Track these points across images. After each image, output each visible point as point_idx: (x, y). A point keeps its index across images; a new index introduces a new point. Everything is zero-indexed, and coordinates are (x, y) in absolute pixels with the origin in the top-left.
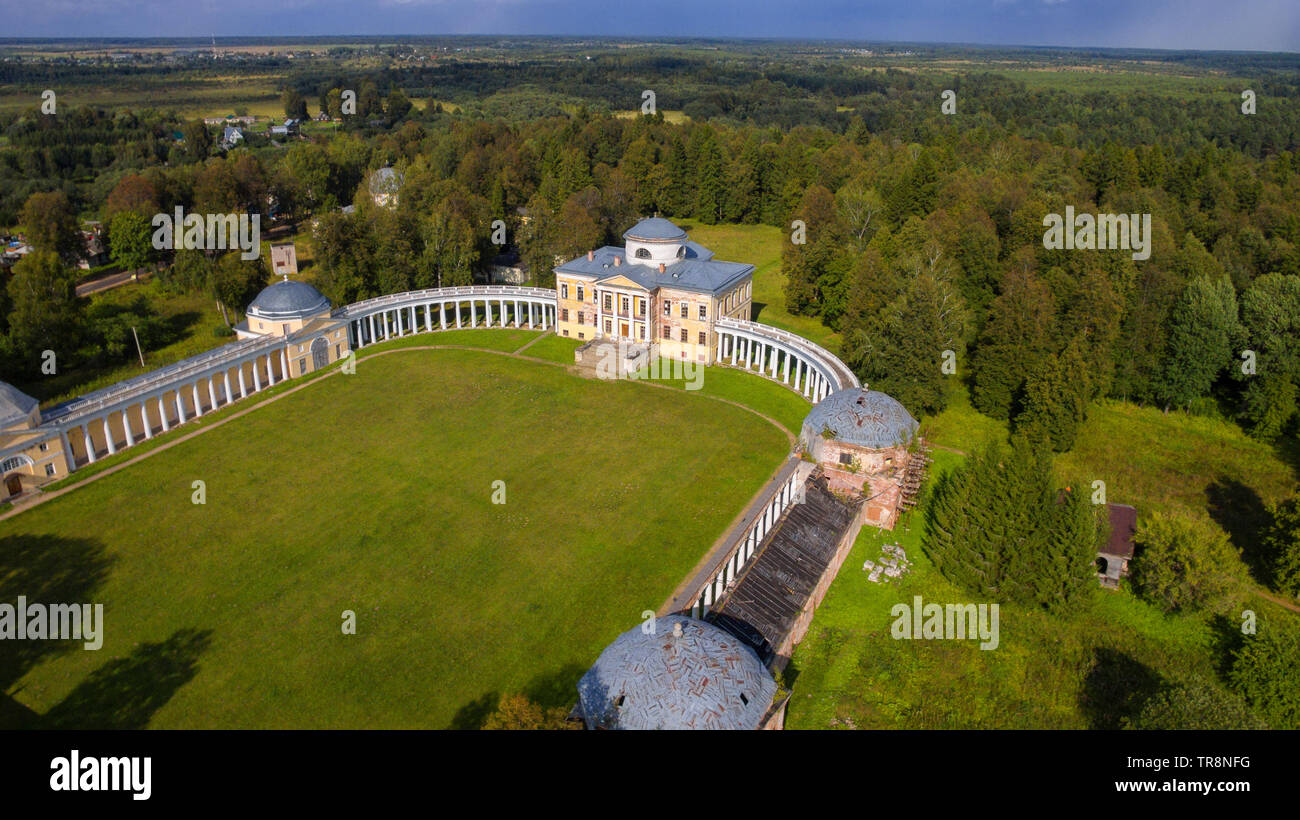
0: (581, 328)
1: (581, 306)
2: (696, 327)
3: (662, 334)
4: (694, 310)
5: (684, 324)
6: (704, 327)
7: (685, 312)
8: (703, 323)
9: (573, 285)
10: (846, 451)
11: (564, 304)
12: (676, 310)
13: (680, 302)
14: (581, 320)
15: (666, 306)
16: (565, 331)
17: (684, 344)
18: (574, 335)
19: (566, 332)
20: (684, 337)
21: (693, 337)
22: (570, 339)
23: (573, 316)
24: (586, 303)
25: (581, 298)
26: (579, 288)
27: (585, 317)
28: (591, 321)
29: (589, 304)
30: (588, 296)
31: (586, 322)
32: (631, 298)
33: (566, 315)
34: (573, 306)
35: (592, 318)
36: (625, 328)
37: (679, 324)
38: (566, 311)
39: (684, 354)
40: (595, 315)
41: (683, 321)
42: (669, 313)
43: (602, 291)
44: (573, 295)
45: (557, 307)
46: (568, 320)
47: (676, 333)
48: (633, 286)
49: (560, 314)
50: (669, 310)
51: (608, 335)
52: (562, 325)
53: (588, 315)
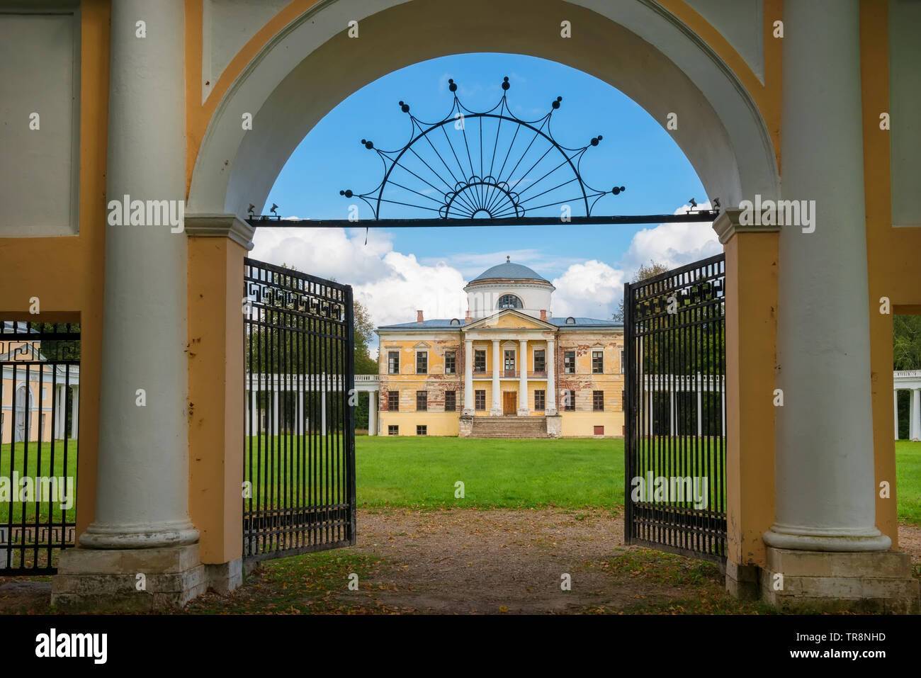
0: (421, 418)
1: (423, 383)
3: (563, 401)
5: (598, 382)
7: (598, 365)
9: (409, 350)
11: (391, 384)
12: (584, 363)
13: (590, 351)
14: (422, 402)
15: (567, 360)
16: (391, 428)
17: (599, 414)
18: (408, 431)
19: (394, 429)
20: (598, 402)
21: (613, 401)
22: (402, 439)
23: (407, 399)
24: (431, 376)
25: (422, 367)
26: (420, 354)
27: (430, 397)
28: (438, 404)
29: (436, 376)
30: (436, 365)
31: (431, 407)
32: (524, 346)
33: (393, 402)
34: (407, 384)
35: (441, 398)
36: (511, 400)
37: (589, 385)
38: (397, 393)
39: (599, 429)
40: (448, 393)
41: (596, 378)
42: (572, 371)
43: (475, 342)
44: (409, 365)
45: (377, 394)
46: (397, 409)
47: (585, 398)
48: (528, 326)
49: (384, 401)
50: (572, 366)
51: (480, 414)
52: (388, 418)
53: (435, 395)
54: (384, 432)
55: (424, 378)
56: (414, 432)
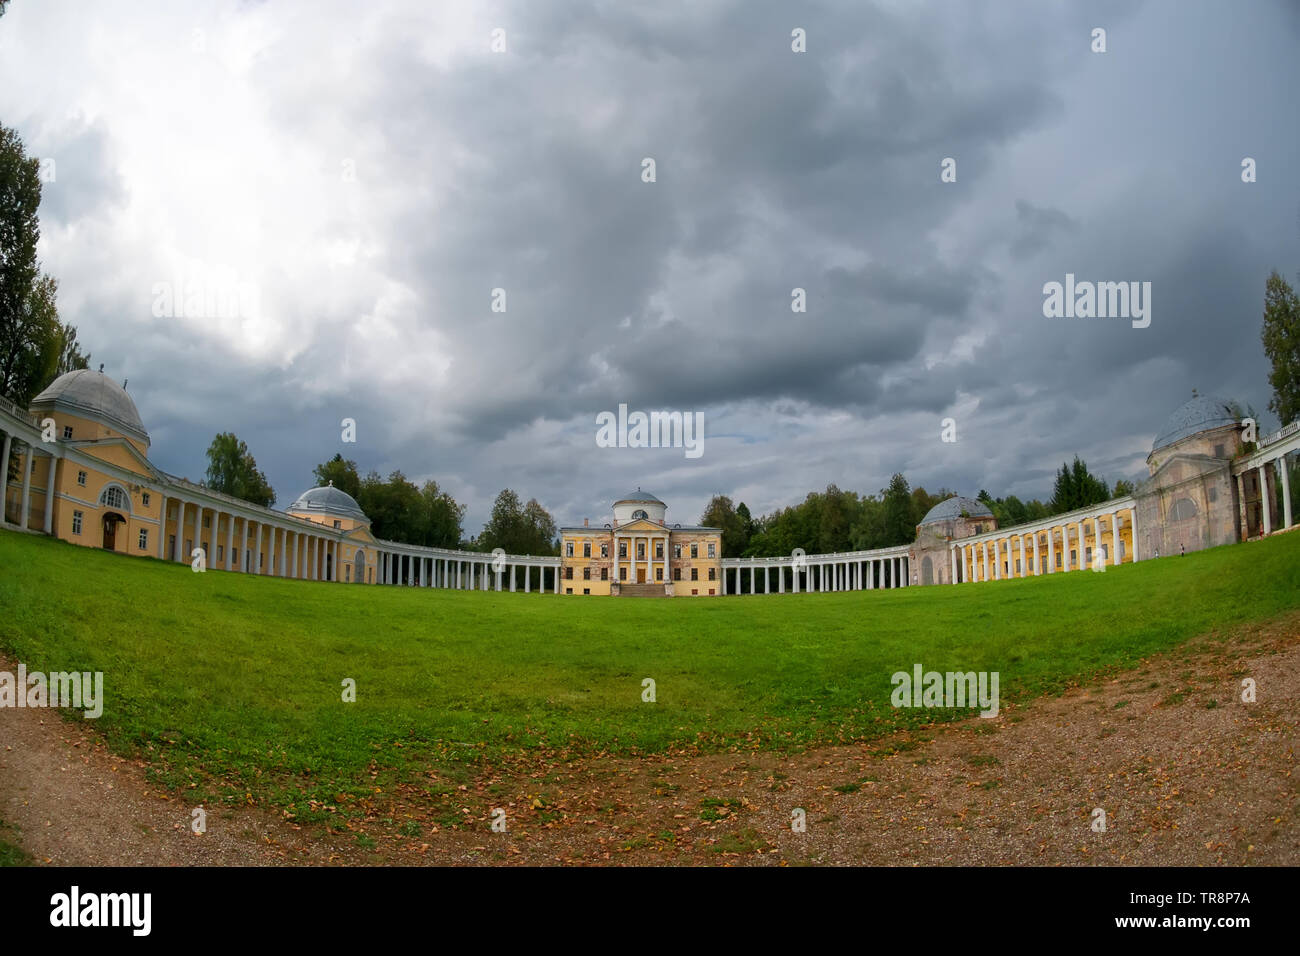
0: (587, 584)
1: (588, 563)
2: (704, 563)
3: (675, 576)
4: (703, 550)
5: (695, 563)
6: (714, 565)
7: (695, 553)
8: (712, 560)
9: (579, 543)
11: (569, 561)
12: (686, 552)
13: (690, 545)
14: (587, 575)
15: (676, 550)
16: (568, 589)
17: (695, 582)
18: (579, 592)
19: (570, 590)
20: (695, 576)
21: (703, 574)
22: (576, 597)
23: (578, 572)
24: (593, 558)
25: (587, 553)
26: (586, 545)
27: (592, 572)
28: (598, 576)
29: (596, 559)
30: (596, 552)
31: (593, 577)
32: (650, 541)
33: (569, 574)
34: (579, 563)
35: (599, 572)
36: (641, 573)
37: (689, 565)
38: (571, 569)
39: (695, 592)
40: (603, 569)
41: (693, 561)
42: (679, 556)
43: (620, 538)
44: (579, 552)
45: (559, 568)
46: (572, 578)
47: (686, 573)
48: (653, 529)
49: (564, 573)
50: (679, 553)
51: (623, 582)
52: (567, 584)
53: (595, 570)
54: (564, 592)
55: (588, 560)
56: (582, 593)
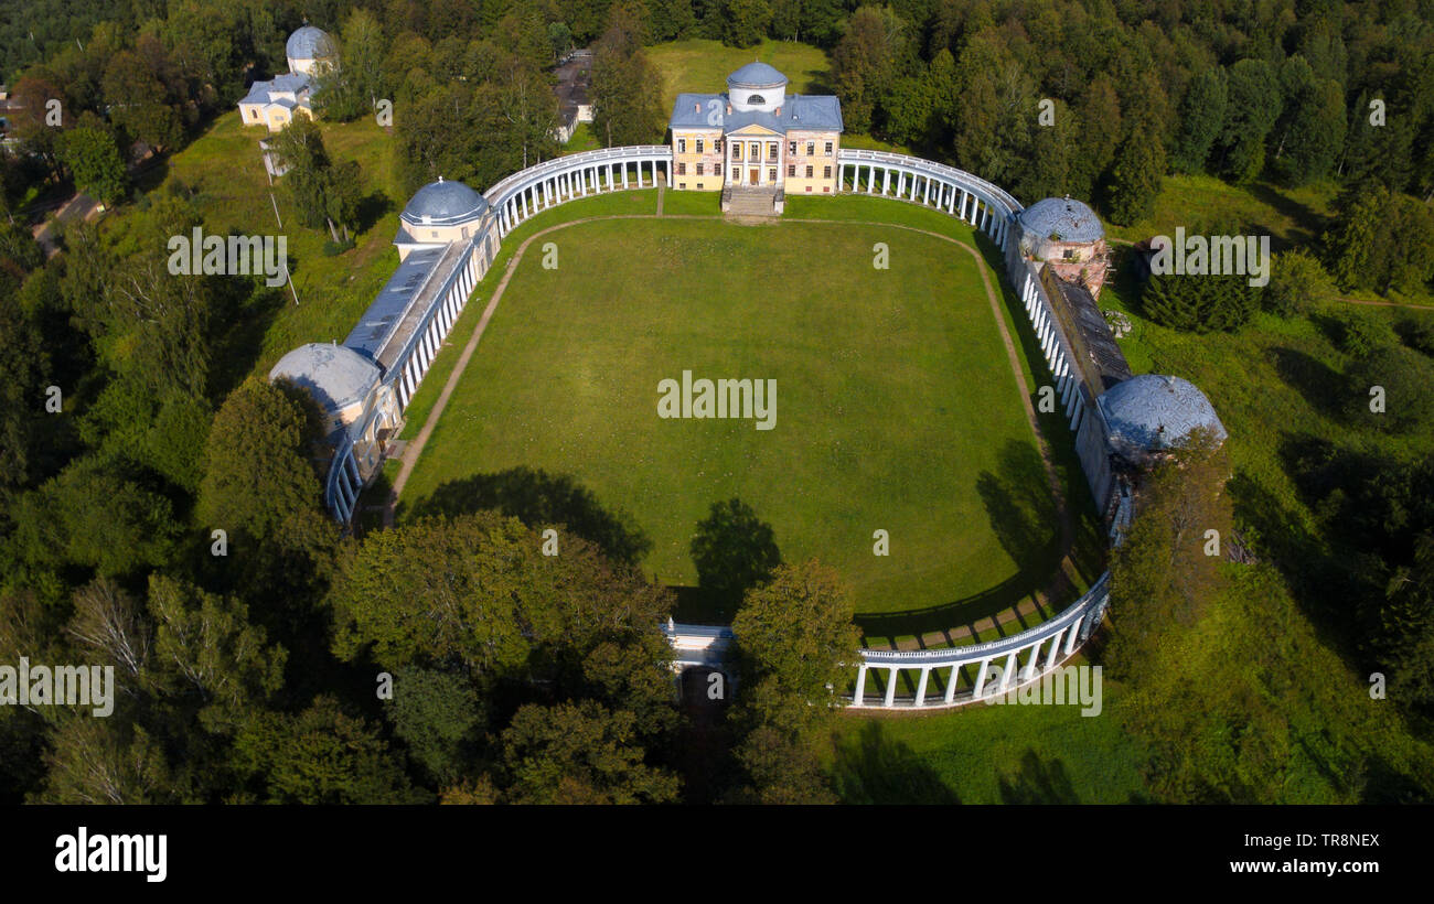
0: (700, 179)
1: (701, 158)
2: (820, 161)
3: (787, 173)
4: (820, 147)
5: (810, 161)
6: (830, 162)
7: (811, 150)
8: (828, 158)
9: (691, 138)
10: (1069, 249)
11: (680, 158)
12: (801, 149)
13: (806, 142)
14: (700, 170)
15: (791, 148)
17: (810, 179)
18: (692, 186)
19: (683, 185)
20: (809, 173)
21: (819, 172)
22: (689, 191)
23: (691, 169)
24: (705, 154)
25: (700, 148)
26: (699, 141)
27: (705, 167)
28: (711, 171)
29: (709, 155)
30: (709, 148)
31: (706, 173)
32: (763, 144)
33: (682, 169)
34: (691, 159)
35: (712, 168)
36: (755, 175)
37: (805, 162)
38: (684, 164)
39: (809, 189)
40: (716, 165)
41: (810, 158)
42: (794, 153)
44: (691, 148)
45: (672, 162)
46: (685, 173)
47: (801, 170)
49: (676, 169)
50: (794, 150)
51: (736, 182)
52: (679, 179)
53: (709, 167)
54: (678, 186)
55: (700, 156)
56: (695, 188)
